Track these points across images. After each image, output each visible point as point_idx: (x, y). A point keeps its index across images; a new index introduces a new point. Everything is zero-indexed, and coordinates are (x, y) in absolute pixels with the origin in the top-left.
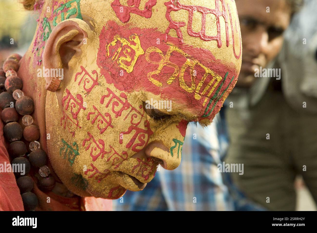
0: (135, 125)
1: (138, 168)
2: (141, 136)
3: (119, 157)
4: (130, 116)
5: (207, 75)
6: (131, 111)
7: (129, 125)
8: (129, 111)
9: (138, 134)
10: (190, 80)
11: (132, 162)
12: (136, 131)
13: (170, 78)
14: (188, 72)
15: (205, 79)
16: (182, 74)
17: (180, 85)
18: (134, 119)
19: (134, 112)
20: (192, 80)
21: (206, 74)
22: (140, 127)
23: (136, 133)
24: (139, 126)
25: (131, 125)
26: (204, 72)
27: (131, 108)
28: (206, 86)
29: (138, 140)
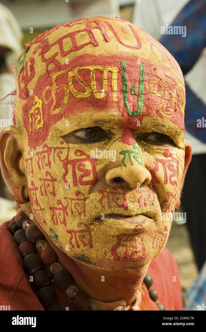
0: (66, 161)
1: (106, 200)
2: (79, 166)
3: (77, 201)
4: (56, 156)
5: (95, 72)
6: (54, 152)
7: (61, 164)
8: (53, 152)
9: (75, 166)
10: (81, 86)
11: (94, 197)
12: (71, 164)
13: (65, 98)
14: (75, 82)
15: (94, 75)
16: (72, 87)
17: (76, 97)
18: (61, 155)
19: (57, 151)
20: (83, 85)
21: (92, 72)
22: (72, 159)
23: (73, 166)
24: (69, 158)
25: (62, 163)
26: (89, 71)
27: (53, 150)
28: (102, 82)
29: (79, 172)
